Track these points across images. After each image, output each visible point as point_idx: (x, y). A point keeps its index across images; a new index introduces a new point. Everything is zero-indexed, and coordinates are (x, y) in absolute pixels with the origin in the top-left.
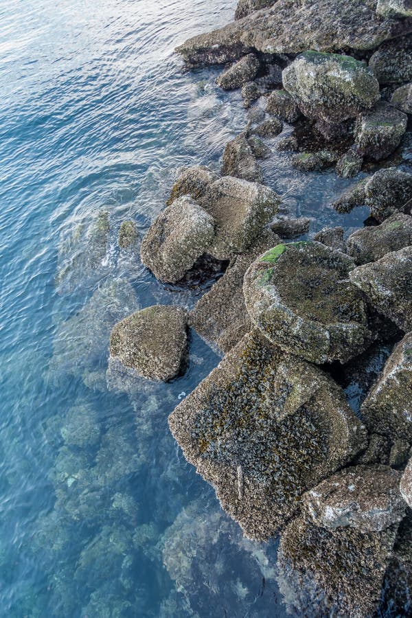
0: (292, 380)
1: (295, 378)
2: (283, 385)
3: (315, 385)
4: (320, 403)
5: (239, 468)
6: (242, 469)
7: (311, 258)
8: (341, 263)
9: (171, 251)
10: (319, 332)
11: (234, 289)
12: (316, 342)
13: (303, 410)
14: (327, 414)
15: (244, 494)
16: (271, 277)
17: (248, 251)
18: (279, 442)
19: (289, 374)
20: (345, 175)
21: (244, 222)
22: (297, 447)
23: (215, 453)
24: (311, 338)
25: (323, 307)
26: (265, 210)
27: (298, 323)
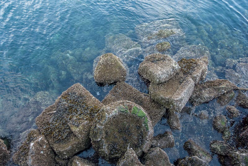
0: (81, 127)
1: (82, 128)
2: (79, 123)
3: (79, 136)
4: (74, 139)
5: (55, 111)
6: (55, 112)
7: (141, 130)
8: (141, 144)
9: (146, 67)
10: (99, 136)
11: (133, 98)
12: (95, 135)
13: (71, 133)
14: (69, 142)
15: (49, 114)
16: (123, 112)
17: (152, 101)
18: (62, 124)
19: (84, 125)
20: (212, 146)
21: (161, 96)
22: (59, 131)
23: (61, 102)
24: (96, 133)
25: (115, 137)
26: (171, 105)
27: (100, 126)
